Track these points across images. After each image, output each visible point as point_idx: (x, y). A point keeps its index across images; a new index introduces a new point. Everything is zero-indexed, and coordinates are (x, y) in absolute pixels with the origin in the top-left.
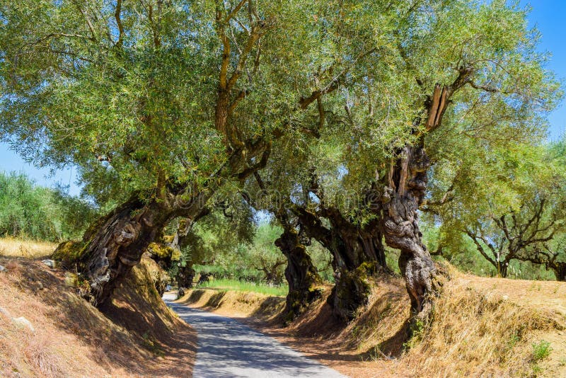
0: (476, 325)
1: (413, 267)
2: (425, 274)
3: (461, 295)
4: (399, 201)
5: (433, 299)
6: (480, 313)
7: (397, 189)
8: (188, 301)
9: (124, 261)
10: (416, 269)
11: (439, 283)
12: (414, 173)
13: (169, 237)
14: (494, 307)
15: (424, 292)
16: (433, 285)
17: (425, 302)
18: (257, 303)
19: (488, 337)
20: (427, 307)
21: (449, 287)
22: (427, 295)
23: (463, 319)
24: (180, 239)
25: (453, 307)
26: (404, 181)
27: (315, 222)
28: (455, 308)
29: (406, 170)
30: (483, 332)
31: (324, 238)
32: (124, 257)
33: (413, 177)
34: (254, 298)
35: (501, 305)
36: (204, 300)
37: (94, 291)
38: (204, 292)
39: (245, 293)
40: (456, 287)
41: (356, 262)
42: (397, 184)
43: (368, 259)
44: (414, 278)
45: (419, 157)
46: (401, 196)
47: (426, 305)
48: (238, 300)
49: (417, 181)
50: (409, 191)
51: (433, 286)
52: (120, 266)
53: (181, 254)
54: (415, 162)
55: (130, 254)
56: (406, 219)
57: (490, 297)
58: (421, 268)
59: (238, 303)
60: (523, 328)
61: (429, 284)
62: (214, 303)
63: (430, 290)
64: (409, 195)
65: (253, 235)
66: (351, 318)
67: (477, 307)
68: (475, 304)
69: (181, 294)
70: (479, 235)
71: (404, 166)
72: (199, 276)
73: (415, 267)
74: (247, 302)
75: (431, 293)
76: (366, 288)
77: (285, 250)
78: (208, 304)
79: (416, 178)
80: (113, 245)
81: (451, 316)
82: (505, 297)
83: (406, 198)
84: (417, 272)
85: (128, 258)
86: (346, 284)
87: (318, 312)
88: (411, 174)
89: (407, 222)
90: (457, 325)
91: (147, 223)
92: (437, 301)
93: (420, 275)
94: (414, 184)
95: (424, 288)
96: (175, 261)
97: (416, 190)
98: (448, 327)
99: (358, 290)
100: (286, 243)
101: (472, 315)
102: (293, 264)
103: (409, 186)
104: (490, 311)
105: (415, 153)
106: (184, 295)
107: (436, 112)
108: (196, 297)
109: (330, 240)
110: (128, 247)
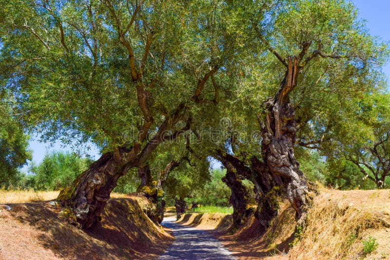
0: (331, 227)
1: (292, 188)
2: (300, 192)
3: (323, 205)
4: (276, 142)
5: (307, 209)
6: (335, 217)
7: (274, 134)
8: (182, 221)
9: (98, 199)
10: (294, 189)
11: (310, 197)
12: (285, 121)
13: (156, 182)
14: (343, 212)
15: (301, 205)
16: (306, 199)
17: (302, 212)
18: (220, 220)
19: (338, 236)
20: (304, 215)
21: (317, 200)
22: (303, 207)
23: (324, 223)
24: (162, 182)
25: (318, 214)
26: (278, 128)
27: (240, 163)
28: (320, 215)
29: (278, 120)
30: (335, 232)
31: (246, 173)
32: (98, 196)
33: (285, 124)
34: (218, 217)
35: (347, 210)
36: (191, 219)
37: (79, 220)
38: (191, 214)
39: (213, 213)
40: (321, 200)
41: (269, 188)
42: (274, 130)
43: (277, 185)
44: (293, 195)
45: (286, 109)
46: (279, 138)
47: (303, 214)
48: (210, 219)
49: (288, 127)
50: (284, 134)
51: (307, 201)
52: (96, 203)
53: (163, 192)
54: (284, 113)
55: (101, 194)
56: (282, 154)
57: (341, 206)
58: (297, 188)
59: (210, 221)
60: (359, 227)
61: (303, 199)
62: (197, 221)
63: (304, 203)
64: (284, 137)
65: (211, 176)
66: (268, 226)
67: (333, 214)
68: (332, 211)
69: (179, 217)
70: (361, 161)
71: (277, 117)
72: (191, 205)
73: (294, 187)
74: (214, 219)
75: (305, 205)
76: (276, 205)
77: (229, 184)
78: (193, 222)
79: (287, 125)
80: (89, 189)
81: (317, 221)
82: (351, 205)
83: (282, 139)
84: (295, 191)
85: (101, 197)
86: (263, 203)
87: (252, 223)
88: (283, 122)
89: (284, 156)
90: (320, 227)
91: (110, 173)
92: (309, 211)
93: (297, 193)
94: (286, 129)
95: (301, 202)
96: (160, 197)
97: (288, 133)
98: (315, 229)
99: (271, 206)
100: (229, 179)
101: (330, 219)
102: (235, 192)
103: (283, 130)
104: (341, 216)
105: (283, 107)
106: (180, 217)
107: (291, 76)
108: (186, 218)
109: (250, 174)
110: (99, 190)
